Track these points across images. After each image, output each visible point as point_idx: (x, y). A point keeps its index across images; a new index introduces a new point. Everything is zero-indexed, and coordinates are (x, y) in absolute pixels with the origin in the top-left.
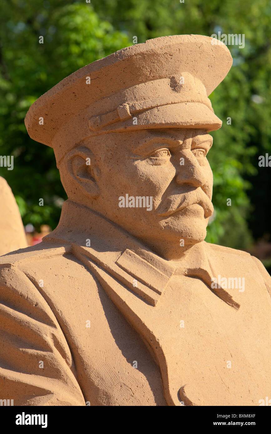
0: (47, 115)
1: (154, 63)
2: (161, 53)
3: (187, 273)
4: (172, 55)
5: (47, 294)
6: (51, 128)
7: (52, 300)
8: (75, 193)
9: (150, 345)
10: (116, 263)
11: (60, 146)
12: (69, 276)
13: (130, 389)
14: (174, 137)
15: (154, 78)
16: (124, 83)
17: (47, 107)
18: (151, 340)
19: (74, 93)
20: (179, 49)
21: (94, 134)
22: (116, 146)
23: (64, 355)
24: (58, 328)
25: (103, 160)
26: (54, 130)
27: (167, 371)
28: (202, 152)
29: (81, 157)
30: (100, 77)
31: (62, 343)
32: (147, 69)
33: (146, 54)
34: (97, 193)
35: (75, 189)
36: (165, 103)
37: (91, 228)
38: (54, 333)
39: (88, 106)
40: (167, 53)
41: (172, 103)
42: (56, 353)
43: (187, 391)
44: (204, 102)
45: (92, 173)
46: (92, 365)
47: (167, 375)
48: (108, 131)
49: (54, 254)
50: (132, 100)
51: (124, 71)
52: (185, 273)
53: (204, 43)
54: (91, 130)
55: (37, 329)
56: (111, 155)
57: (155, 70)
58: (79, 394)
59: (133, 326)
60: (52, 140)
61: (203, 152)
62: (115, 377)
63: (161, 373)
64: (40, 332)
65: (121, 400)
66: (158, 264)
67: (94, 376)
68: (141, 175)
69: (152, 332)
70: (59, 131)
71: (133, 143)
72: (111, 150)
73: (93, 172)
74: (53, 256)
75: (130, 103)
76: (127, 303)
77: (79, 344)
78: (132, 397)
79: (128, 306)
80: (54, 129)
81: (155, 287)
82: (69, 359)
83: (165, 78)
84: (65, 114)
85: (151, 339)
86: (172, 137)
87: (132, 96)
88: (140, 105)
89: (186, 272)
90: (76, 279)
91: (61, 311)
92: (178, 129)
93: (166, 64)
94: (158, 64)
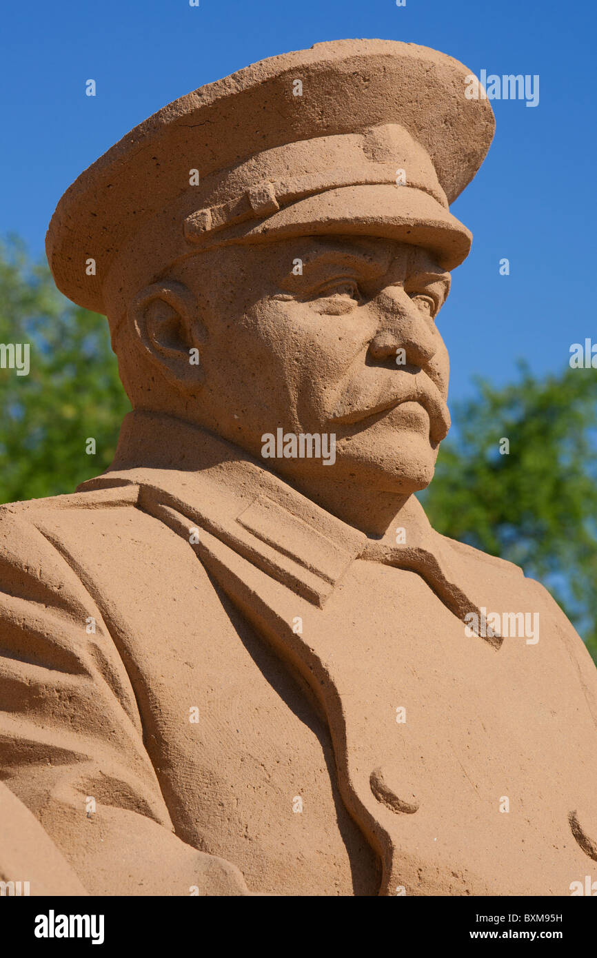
0: (95, 215)
1: (329, 94)
2: (346, 72)
3: (389, 558)
4: (368, 80)
5: (84, 568)
6: (102, 249)
7: (95, 580)
8: (149, 390)
9: (307, 682)
10: (238, 521)
11: (121, 289)
12: (132, 540)
13: (263, 765)
14: (369, 256)
15: (329, 131)
16: (264, 136)
17: (95, 196)
18: (311, 668)
19: (154, 158)
20: (385, 69)
21: (195, 251)
22: (242, 274)
23: (117, 691)
24: (105, 634)
25: (213, 306)
26: (109, 253)
27: (344, 730)
28: (427, 304)
29: (165, 302)
30: (213, 121)
31: (114, 666)
32: (314, 107)
33: (313, 71)
34: (199, 380)
35: (150, 379)
36: (351, 181)
37: (184, 457)
38: (96, 643)
39: (184, 191)
40: (358, 75)
41: (367, 183)
42: (100, 684)
43: (386, 776)
44: (434, 192)
45: (189, 337)
46: (179, 715)
47: (344, 738)
48: (226, 240)
49: (101, 501)
50: (280, 173)
51: (264, 108)
52: (386, 559)
53: (437, 63)
54: (189, 242)
55: (61, 634)
56: (232, 295)
57: (330, 112)
58: (149, 773)
59: (271, 646)
60: (102, 283)
61: (430, 304)
62: (230, 740)
63: (331, 739)
64: (66, 639)
65: (242, 789)
66: (326, 528)
67: (183, 736)
68: (296, 333)
69: (313, 650)
70: (120, 256)
71: (279, 267)
72: (230, 282)
73: (191, 335)
74: (99, 503)
75: (275, 180)
76: (259, 594)
77: (151, 671)
78: (265, 784)
79: (261, 601)
80: (108, 251)
81: (319, 569)
82: (128, 701)
83: (353, 132)
84: (134, 213)
85: (311, 664)
86: (364, 255)
87: (281, 166)
88: (297, 182)
89: (387, 556)
90: (147, 546)
91: (113, 602)
92: (379, 240)
93: (354, 98)
94: (339, 98)
